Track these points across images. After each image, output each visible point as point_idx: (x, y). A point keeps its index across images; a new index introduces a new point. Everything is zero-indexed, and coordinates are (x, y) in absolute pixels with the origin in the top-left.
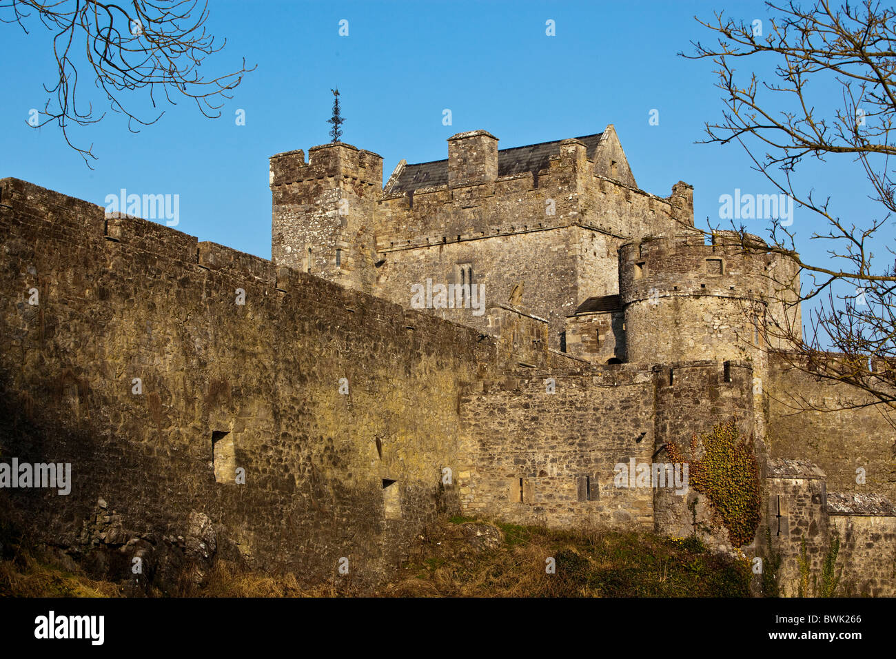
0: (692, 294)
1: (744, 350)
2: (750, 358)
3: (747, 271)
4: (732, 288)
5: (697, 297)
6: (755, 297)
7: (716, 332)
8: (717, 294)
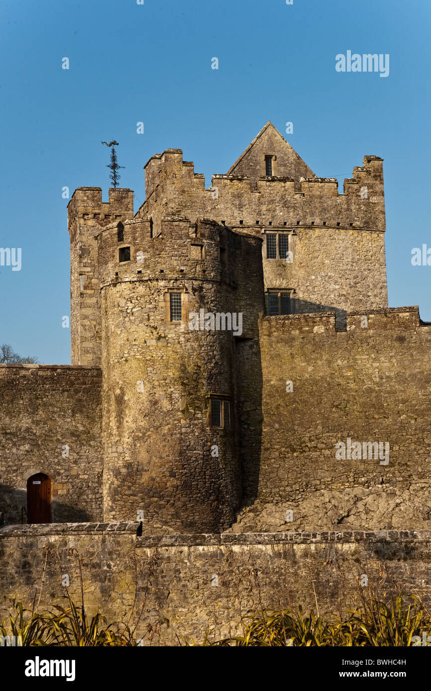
0: (110, 283)
1: (156, 328)
2: (163, 335)
3: (157, 253)
4: (140, 272)
5: (115, 285)
6: (170, 276)
7: (129, 315)
8: (127, 280)
